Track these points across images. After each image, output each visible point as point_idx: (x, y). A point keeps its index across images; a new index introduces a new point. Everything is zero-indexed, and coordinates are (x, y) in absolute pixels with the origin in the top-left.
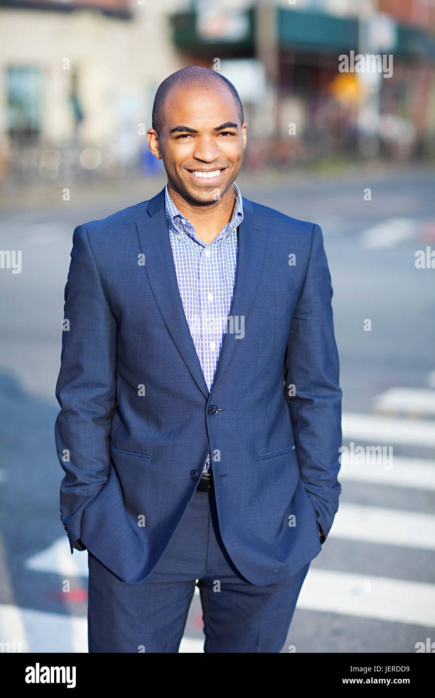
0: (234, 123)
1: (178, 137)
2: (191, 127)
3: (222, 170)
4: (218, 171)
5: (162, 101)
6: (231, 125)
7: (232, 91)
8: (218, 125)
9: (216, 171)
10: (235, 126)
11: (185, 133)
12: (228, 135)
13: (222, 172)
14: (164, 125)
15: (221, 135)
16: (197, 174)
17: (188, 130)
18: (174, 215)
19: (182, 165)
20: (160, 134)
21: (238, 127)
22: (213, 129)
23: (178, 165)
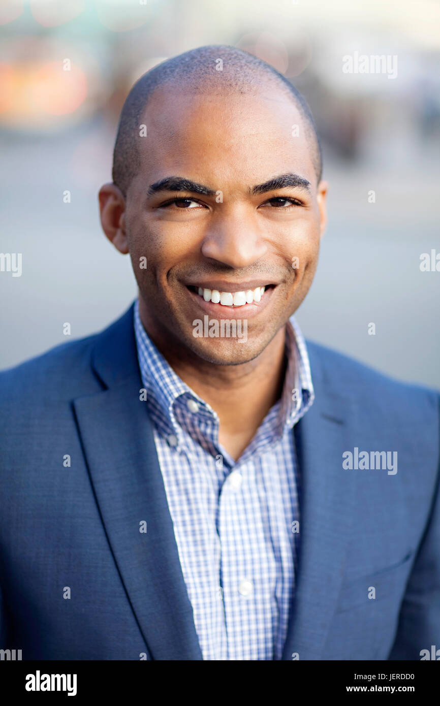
0: (301, 175)
1: (166, 204)
2: (197, 179)
3: (270, 287)
4: (258, 289)
5: (134, 120)
6: (294, 181)
7: (300, 105)
8: (263, 180)
9: (253, 288)
10: (305, 184)
11: (183, 194)
12: (288, 204)
13: (269, 292)
14: (135, 175)
15: (269, 204)
16: (207, 294)
17: (191, 187)
18: (176, 395)
19: (174, 272)
20: (128, 195)
21: (309, 186)
22: (252, 187)
23: (166, 271)
